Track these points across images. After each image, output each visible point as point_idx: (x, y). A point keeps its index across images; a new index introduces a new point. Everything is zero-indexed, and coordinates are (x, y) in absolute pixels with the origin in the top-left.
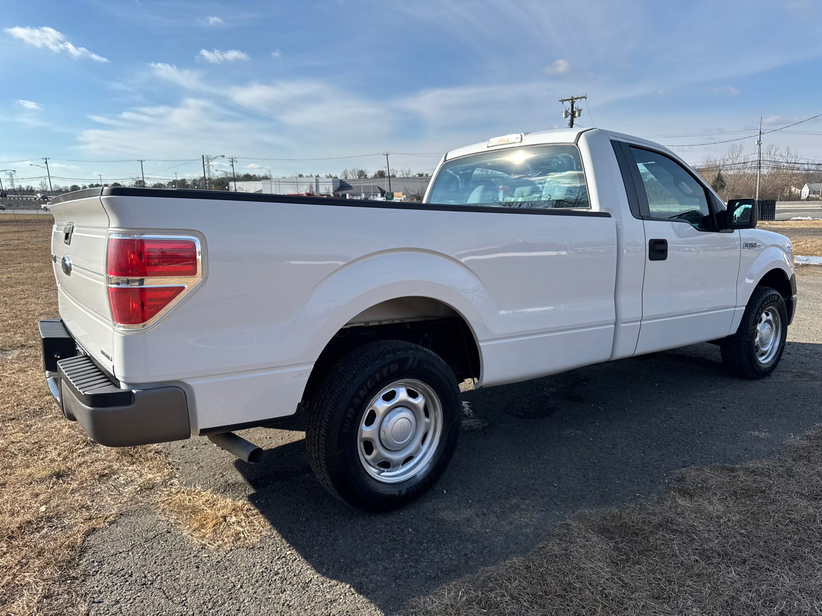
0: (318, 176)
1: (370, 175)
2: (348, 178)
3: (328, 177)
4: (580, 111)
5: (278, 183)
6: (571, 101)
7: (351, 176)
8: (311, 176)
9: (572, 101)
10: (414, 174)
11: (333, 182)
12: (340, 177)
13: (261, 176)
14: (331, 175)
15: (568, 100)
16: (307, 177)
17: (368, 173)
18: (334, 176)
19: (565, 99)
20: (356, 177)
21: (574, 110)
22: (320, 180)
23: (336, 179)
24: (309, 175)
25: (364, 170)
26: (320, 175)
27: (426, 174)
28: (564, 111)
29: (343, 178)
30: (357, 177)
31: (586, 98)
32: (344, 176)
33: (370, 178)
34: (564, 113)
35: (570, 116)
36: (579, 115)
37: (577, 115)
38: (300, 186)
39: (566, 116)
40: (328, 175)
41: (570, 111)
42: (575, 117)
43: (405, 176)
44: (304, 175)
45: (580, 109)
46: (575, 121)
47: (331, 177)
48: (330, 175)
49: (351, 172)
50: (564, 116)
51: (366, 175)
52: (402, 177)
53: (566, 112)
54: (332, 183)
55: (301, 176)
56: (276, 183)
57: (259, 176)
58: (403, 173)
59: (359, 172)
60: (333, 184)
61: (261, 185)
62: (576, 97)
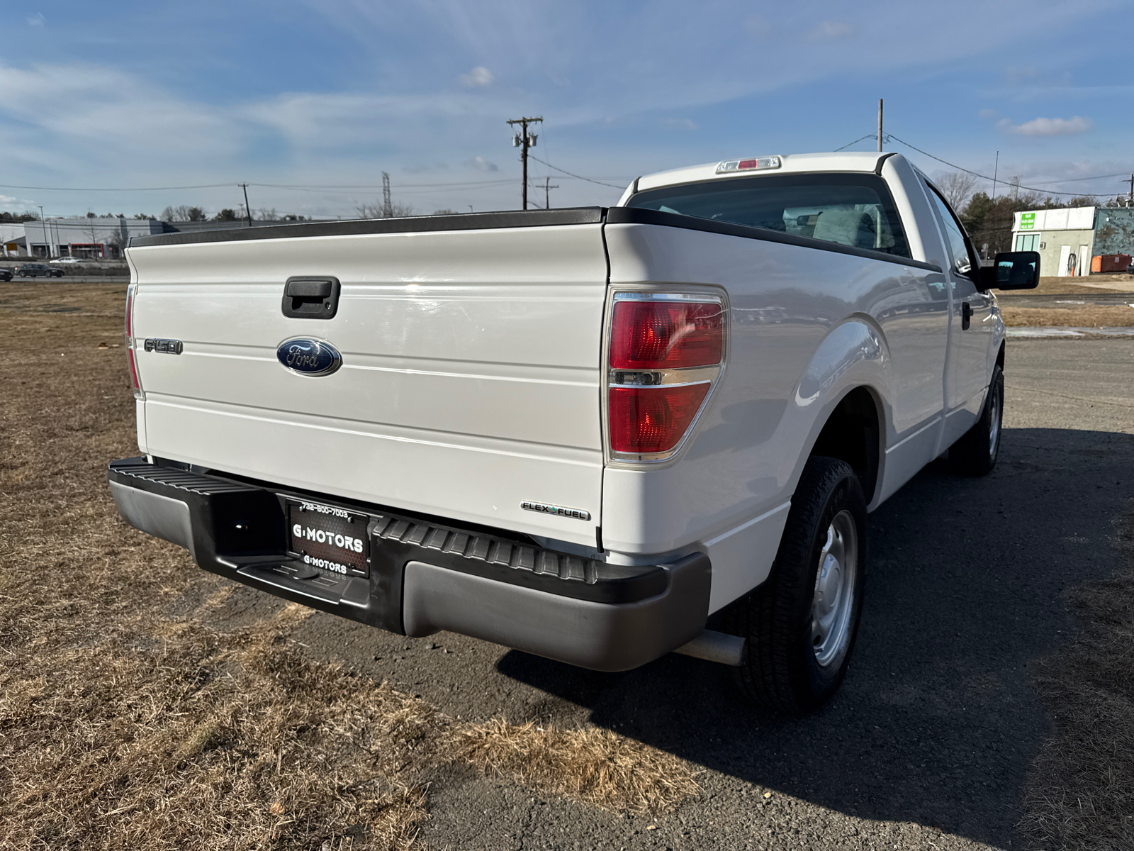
0: (122, 216)
1: (210, 216)
2: (174, 220)
3: (140, 218)
4: (535, 138)
5: (55, 226)
6: (522, 124)
7: (178, 217)
8: (110, 216)
9: (525, 123)
10: (282, 215)
11: (150, 226)
12: (159, 217)
13: (19, 215)
14: (145, 214)
15: (518, 122)
16: (103, 217)
17: (206, 213)
18: (149, 215)
19: (515, 120)
20: (186, 219)
21: (528, 136)
22: (128, 223)
23: (153, 221)
24: (106, 214)
25: (199, 208)
26: (124, 215)
27: (300, 217)
28: (514, 137)
29: (165, 219)
30: (189, 218)
31: (542, 120)
32: (167, 217)
33: (209, 220)
34: (514, 140)
35: (522, 144)
36: (535, 144)
37: (531, 143)
38: (97, 231)
39: (518, 144)
40: (139, 215)
41: (522, 137)
42: (529, 146)
43: (267, 218)
44: (98, 214)
45: (535, 135)
46: (529, 151)
47: (145, 218)
48: (142, 215)
49: (177, 212)
50: (514, 144)
51: (204, 216)
52: (262, 219)
53: (517, 139)
54: (149, 228)
55: (91, 215)
56: (52, 226)
57: (14, 215)
58: (264, 215)
59: (192, 211)
60: (151, 229)
61: (23, 228)
62: (529, 118)
